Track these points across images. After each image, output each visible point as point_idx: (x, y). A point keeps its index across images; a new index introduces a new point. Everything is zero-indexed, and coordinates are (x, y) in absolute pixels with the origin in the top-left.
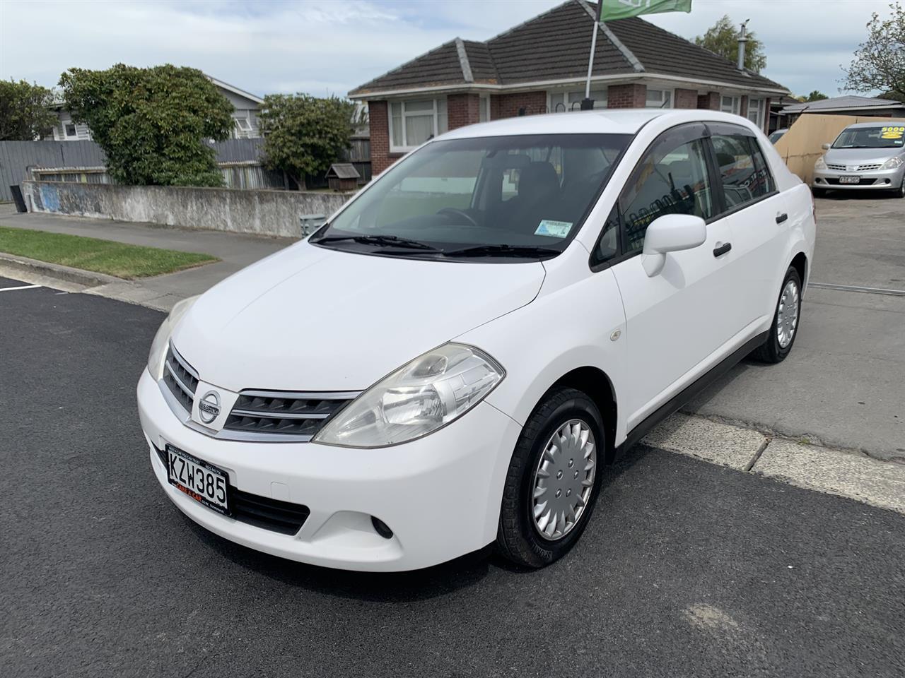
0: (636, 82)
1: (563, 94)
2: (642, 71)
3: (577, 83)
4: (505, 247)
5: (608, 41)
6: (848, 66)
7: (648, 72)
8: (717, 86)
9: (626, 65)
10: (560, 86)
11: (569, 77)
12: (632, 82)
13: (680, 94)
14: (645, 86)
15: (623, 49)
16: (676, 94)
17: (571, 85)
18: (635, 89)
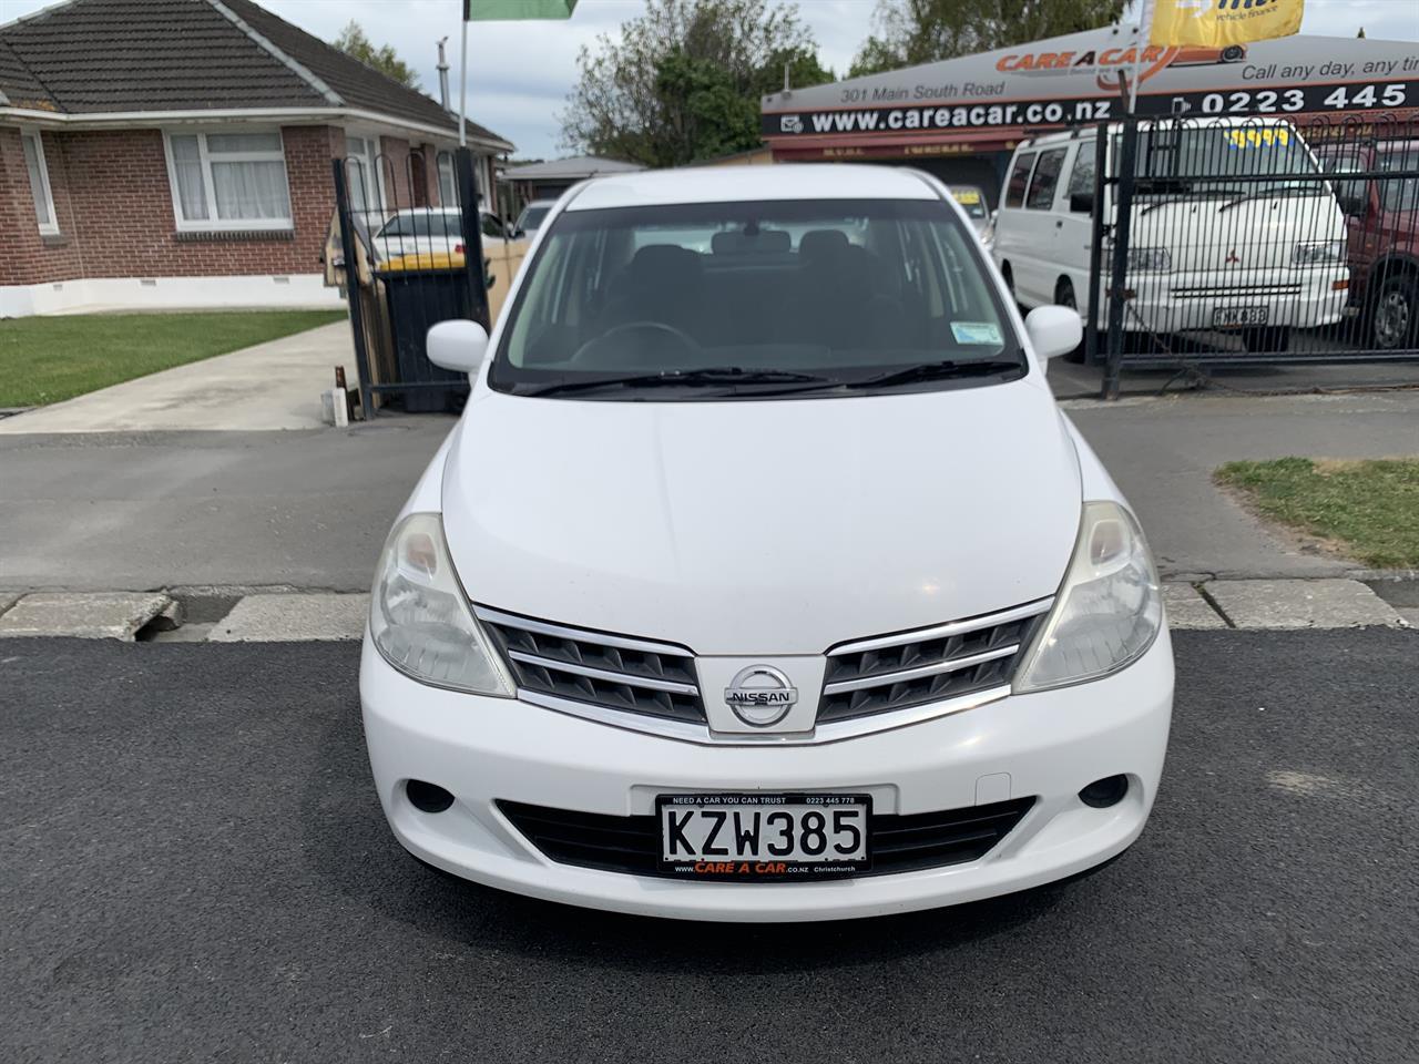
0: (332, 123)
1: (196, 136)
2: (341, 106)
3: (225, 118)
4: (949, 364)
5: (259, 49)
6: (562, 114)
7: (351, 107)
8: (435, 134)
9: (307, 94)
10: (192, 121)
11: (207, 108)
12: (323, 122)
13: (388, 144)
14: (342, 129)
15: (292, 64)
16: (382, 145)
17: (212, 121)
18: (331, 133)
